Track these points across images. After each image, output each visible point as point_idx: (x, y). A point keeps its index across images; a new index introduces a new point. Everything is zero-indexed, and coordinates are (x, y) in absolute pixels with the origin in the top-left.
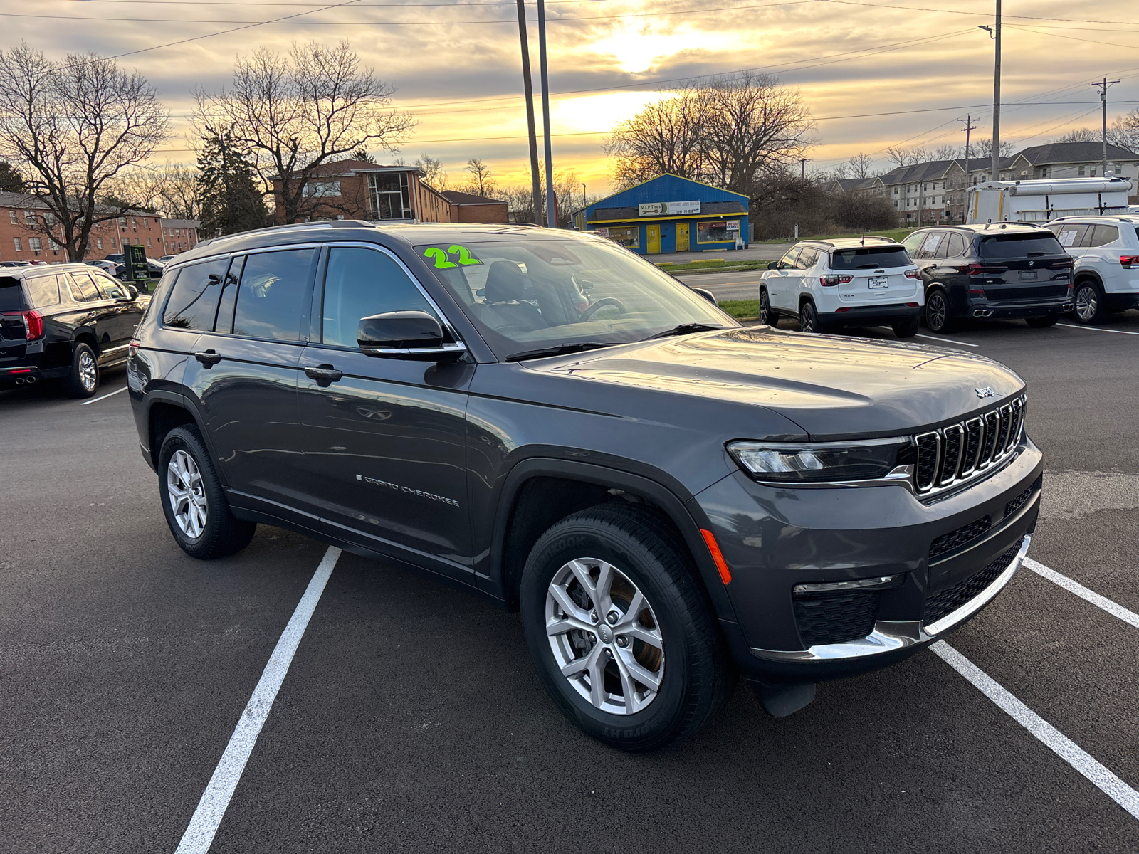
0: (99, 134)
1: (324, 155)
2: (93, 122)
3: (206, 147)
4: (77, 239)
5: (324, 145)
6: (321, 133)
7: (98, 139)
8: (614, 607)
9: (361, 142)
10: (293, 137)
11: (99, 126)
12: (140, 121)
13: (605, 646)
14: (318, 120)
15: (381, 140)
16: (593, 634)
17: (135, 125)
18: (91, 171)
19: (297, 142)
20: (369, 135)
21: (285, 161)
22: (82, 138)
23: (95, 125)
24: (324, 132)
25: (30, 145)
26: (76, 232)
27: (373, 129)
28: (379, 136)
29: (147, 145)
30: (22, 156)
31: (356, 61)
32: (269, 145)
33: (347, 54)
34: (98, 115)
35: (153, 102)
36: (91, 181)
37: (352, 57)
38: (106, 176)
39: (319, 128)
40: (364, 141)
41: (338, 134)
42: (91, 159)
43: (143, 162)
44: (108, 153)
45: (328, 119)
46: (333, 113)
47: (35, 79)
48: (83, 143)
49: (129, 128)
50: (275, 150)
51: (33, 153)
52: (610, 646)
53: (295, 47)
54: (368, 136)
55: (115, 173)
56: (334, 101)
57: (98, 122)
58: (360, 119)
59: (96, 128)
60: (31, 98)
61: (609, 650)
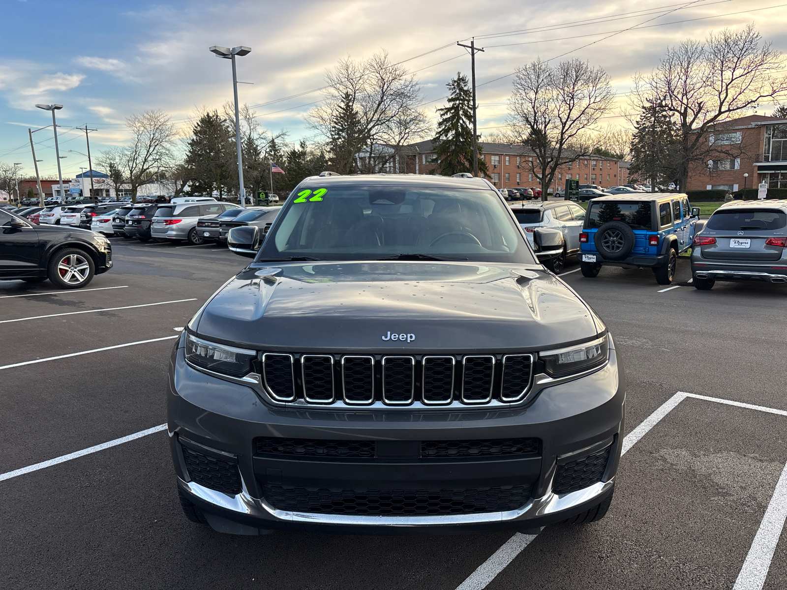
0: (571, 110)
1: (720, 113)
2: (568, 103)
3: (644, 113)
4: (548, 175)
5: (721, 104)
6: (721, 97)
7: (569, 113)
9: (754, 101)
10: (699, 101)
11: (572, 105)
12: (598, 100)
14: (721, 87)
15: (772, 99)
17: (594, 103)
18: (562, 133)
19: (701, 105)
20: (762, 95)
21: (689, 119)
22: (560, 113)
23: (569, 105)
24: (723, 96)
25: (532, 120)
26: (548, 171)
27: (767, 90)
28: (771, 96)
30: (528, 126)
31: (758, 38)
32: (679, 109)
33: (751, 34)
34: (573, 98)
35: (608, 87)
36: (562, 139)
37: (755, 35)
38: (570, 136)
39: (720, 93)
40: (756, 100)
41: (736, 96)
42: (563, 127)
43: (592, 126)
44: (574, 121)
45: (727, 86)
46: (732, 80)
47: (541, 79)
48: (560, 116)
49: (589, 104)
50: (682, 111)
51: (532, 124)
53: (711, 35)
54: (761, 96)
55: (575, 134)
56: (734, 71)
57: (572, 102)
58: (757, 83)
60: (537, 91)
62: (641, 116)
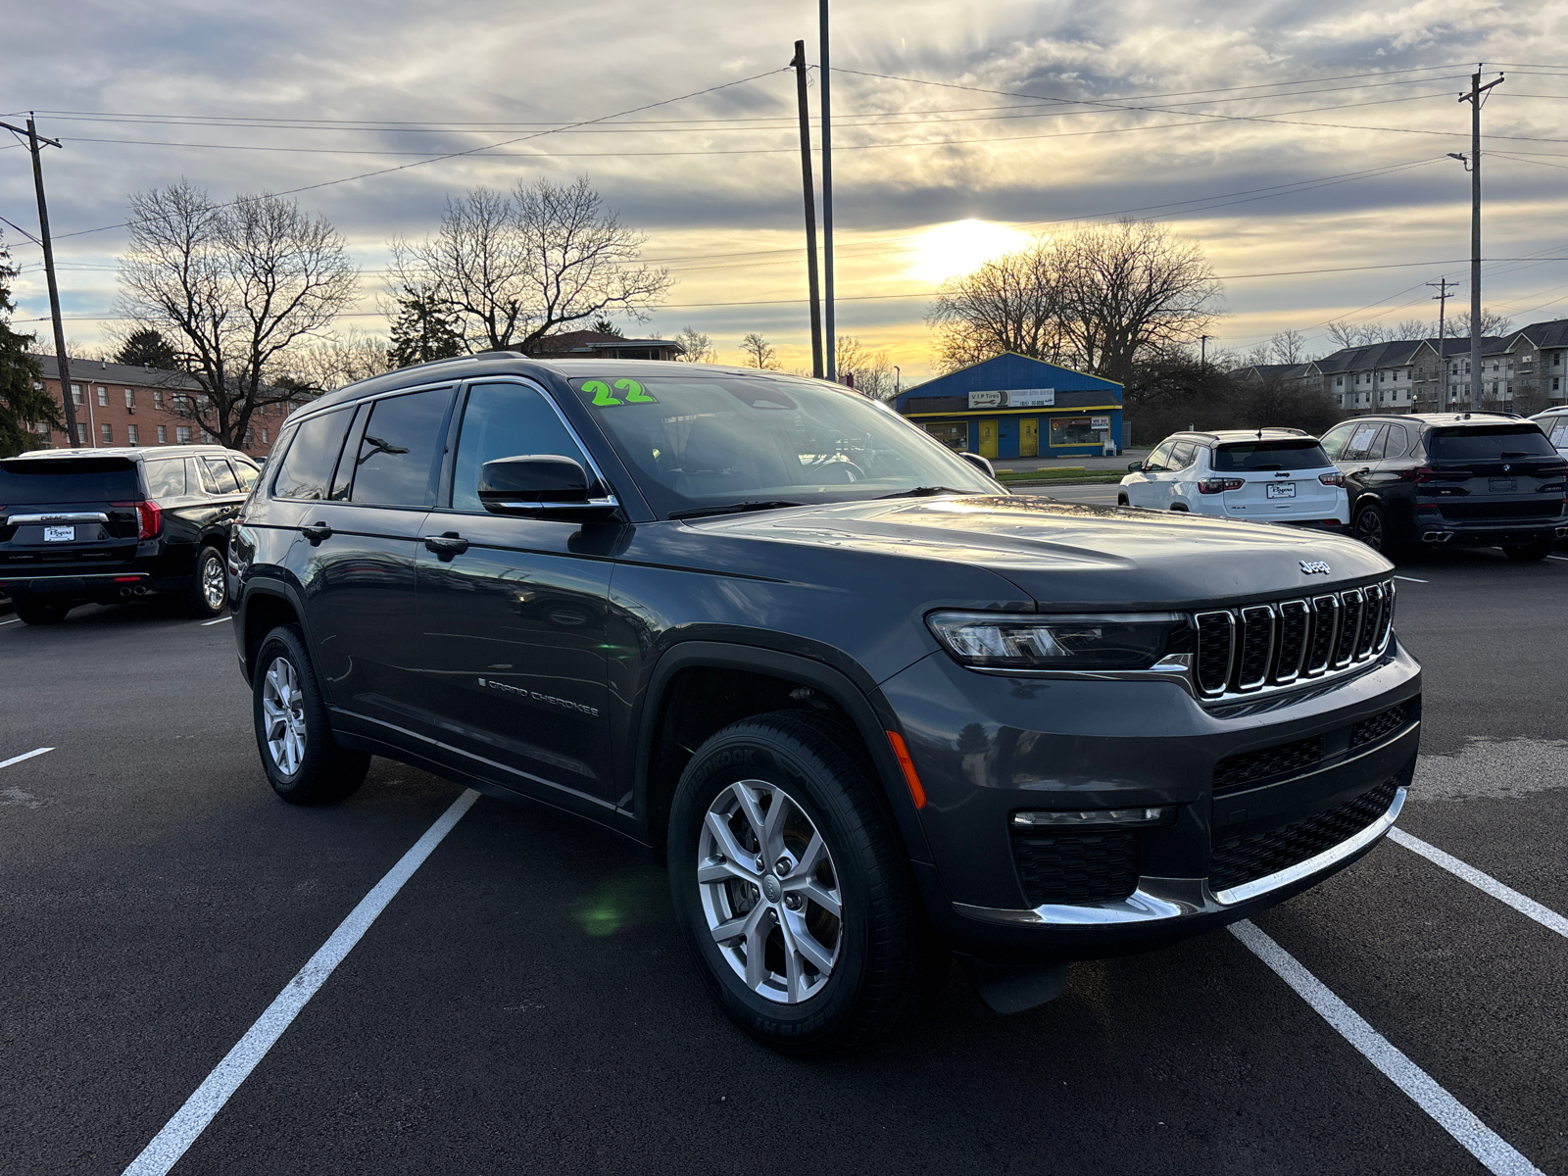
0: (269, 295)
1: (550, 322)
2: (263, 279)
3: (404, 313)
4: (233, 427)
5: (550, 309)
6: (548, 294)
7: (268, 302)
8: (786, 853)
9: (600, 307)
10: (512, 299)
11: (270, 285)
12: (323, 279)
13: (770, 904)
14: (545, 277)
15: (625, 305)
16: (757, 888)
17: (316, 284)
18: (256, 342)
19: (517, 305)
20: (610, 296)
21: (501, 329)
22: (249, 298)
23: (266, 283)
24: (552, 292)
25: (182, 305)
26: (232, 419)
27: (616, 289)
28: (623, 299)
29: (328, 309)
30: (172, 320)
31: (597, 202)
32: (480, 308)
33: (586, 194)
34: (271, 271)
35: (340, 256)
36: (257, 353)
37: (592, 197)
38: (275, 348)
39: (546, 288)
40: (603, 305)
41: (571, 295)
42: (258, 328)
43: (321, 331)
44: (280, 318)
45: (557, 276)
46: (565, 267)
47: (195, 225)
48: (249, 305)
49: (307, 287)
50: (487, 314)
51: (186, 317)
52: (776, 906)
53: (520, 186)
54: (609, 299)
55: (286, 343)
56: (566, 252)
57: (270, 280)
58: (599, 277)
59: (267, 287)
60: (188, 248)
61: (775, 911)
62: (400, 318)
